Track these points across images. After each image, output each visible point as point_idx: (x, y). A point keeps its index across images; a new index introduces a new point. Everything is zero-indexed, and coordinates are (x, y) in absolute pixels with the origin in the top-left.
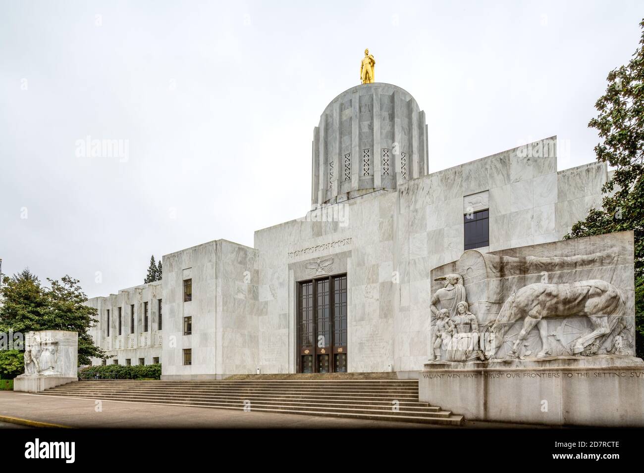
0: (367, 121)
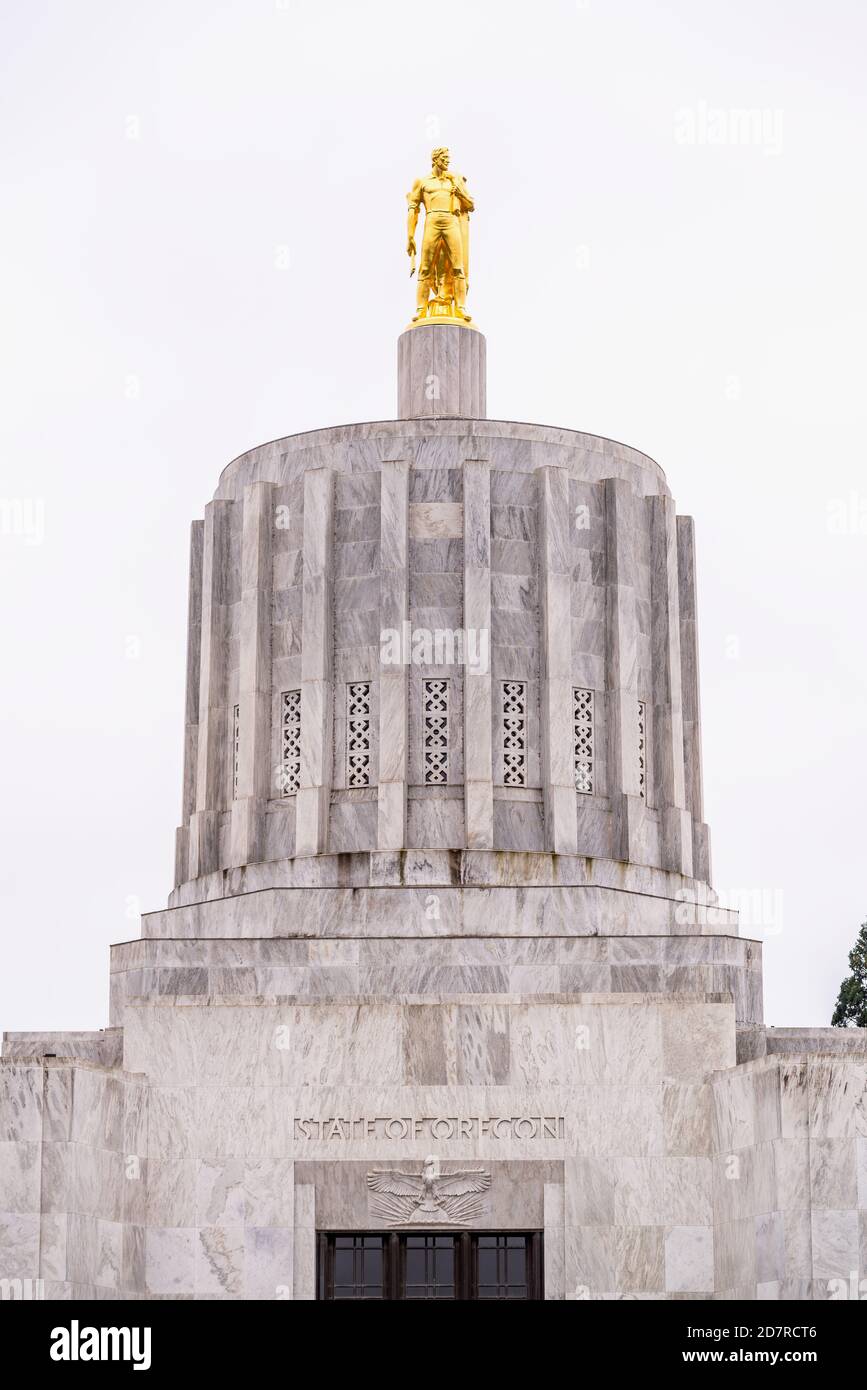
0: (516, 572)
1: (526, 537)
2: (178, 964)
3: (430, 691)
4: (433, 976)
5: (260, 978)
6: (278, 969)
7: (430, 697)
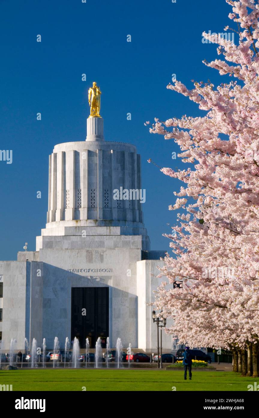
0: (107, 169)
1: (109, 163)
2: (48, 240)
3: (92, 191)
4: (92, 242)
5: (62, 243)
6: (65, 241)
7: (92, 192)
